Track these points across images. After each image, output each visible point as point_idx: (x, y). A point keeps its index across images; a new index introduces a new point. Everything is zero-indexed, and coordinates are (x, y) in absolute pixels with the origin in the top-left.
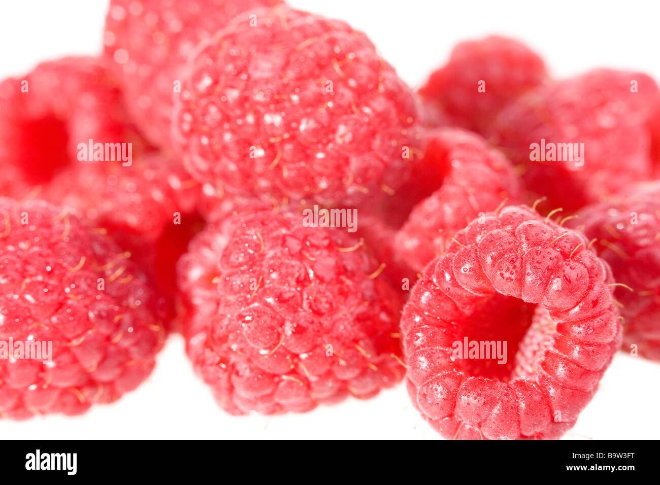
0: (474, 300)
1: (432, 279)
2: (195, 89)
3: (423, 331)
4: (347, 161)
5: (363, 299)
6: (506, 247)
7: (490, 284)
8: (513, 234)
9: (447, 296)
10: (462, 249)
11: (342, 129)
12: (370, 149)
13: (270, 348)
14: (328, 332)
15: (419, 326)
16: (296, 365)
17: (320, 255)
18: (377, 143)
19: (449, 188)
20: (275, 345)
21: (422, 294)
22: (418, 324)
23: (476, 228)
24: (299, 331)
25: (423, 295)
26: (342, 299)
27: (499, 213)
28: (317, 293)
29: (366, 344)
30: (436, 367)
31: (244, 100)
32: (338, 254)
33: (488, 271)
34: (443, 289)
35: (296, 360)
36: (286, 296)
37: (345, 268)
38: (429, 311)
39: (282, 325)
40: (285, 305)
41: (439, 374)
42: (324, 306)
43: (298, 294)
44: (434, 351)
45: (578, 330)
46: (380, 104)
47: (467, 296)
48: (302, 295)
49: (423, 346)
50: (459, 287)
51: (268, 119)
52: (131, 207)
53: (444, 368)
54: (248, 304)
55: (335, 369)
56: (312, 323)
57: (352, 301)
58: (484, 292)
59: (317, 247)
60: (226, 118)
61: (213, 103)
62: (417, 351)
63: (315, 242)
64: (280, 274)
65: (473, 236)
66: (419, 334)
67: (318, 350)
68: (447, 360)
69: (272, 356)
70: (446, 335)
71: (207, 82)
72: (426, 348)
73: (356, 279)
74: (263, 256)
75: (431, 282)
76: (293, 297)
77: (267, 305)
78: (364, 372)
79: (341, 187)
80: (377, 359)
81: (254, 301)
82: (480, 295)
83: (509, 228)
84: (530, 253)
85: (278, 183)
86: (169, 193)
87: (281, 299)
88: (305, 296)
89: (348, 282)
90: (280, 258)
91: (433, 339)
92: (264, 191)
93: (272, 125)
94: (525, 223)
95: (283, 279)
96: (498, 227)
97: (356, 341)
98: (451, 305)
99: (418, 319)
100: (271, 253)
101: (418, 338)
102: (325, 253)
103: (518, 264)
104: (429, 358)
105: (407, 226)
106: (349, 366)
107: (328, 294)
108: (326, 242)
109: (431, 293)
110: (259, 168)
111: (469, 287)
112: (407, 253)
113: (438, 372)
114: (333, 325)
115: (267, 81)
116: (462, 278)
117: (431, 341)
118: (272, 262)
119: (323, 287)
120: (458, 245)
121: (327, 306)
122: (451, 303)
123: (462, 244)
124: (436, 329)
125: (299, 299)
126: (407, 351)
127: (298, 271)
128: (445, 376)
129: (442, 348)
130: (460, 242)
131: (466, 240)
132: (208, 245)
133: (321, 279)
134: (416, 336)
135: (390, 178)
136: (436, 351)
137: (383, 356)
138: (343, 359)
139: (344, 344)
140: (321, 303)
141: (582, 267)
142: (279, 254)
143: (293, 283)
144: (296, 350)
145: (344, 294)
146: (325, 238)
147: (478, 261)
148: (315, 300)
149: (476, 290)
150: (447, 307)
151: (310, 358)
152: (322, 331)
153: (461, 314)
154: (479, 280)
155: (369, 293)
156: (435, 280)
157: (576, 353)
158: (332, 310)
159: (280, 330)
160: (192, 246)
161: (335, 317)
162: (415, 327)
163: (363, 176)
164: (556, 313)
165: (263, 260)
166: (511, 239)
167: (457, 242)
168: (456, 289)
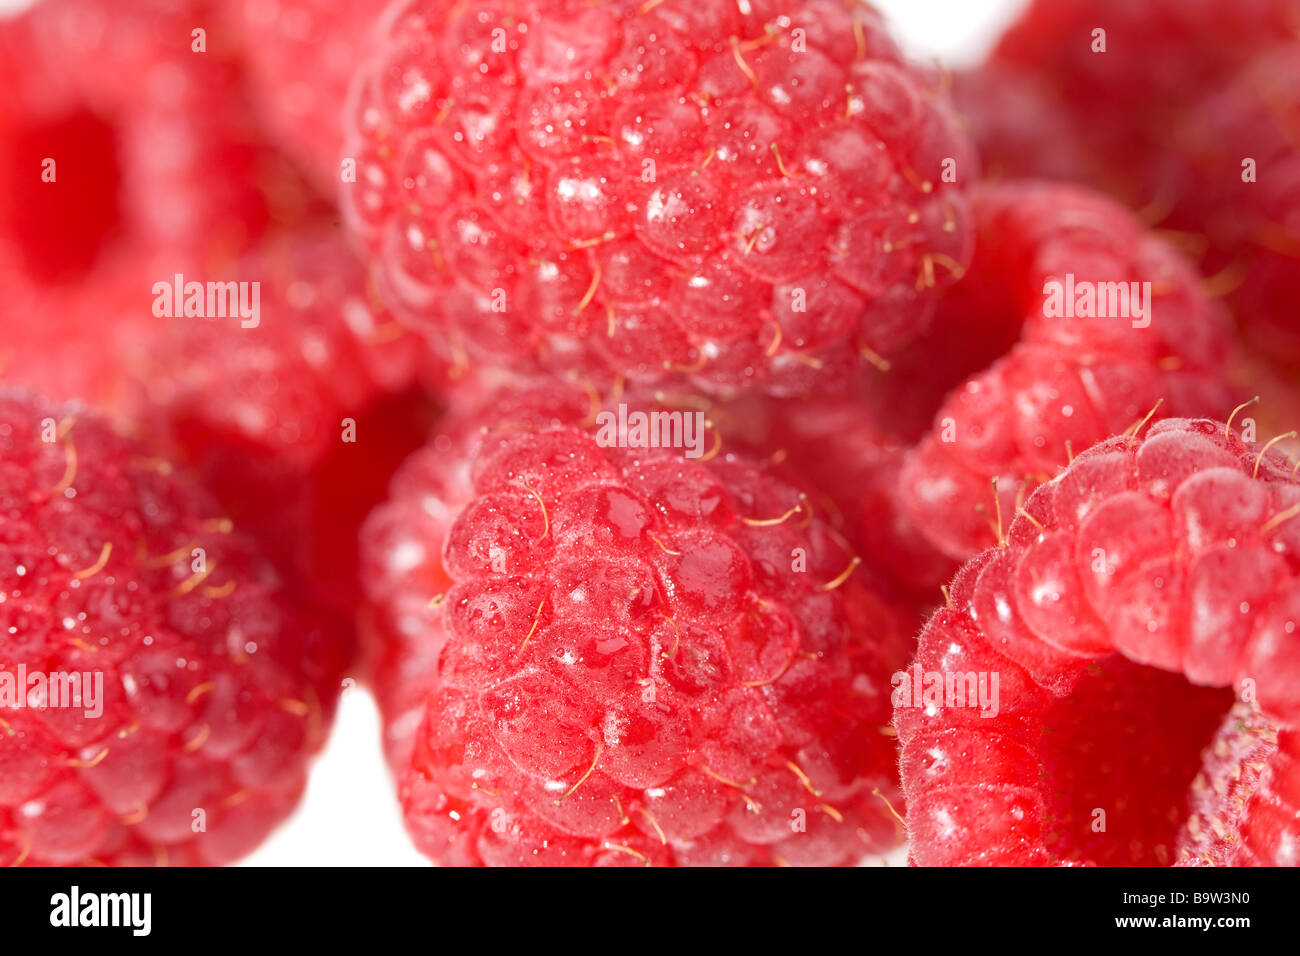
0: (1068, 666)
1: (968, 609)
2: (392, 107)
3: (942, 742)
4: (767, 296)
5: (807, 643)
6: (1146, 541)
7: (1106, 632)
8: (1167, 504)
9: (1003, 656)
10: (1041, 539)
11: (752, 217)
12: (824, 266)
13: (569, 777)
14: (714, 734)
15: (934, 729)
16: (636, 817)
17: (695, 540)
18: (841, 250)
20: (579, 770)
21: (944, 649)
22: (931, 723)
23: (1076, 485)
24: (639, 733)
25: (945, 652)
26: (750, 648)
27: (1142, 435)
28: (682, 637)
29: (813, 757)
30: (973, 837)
31: (507, 141)
32: (740, 535)
33: (1099, 606)
34: (992, 639)
35: (633, 806)
36: (608, 647)
37: (757, 565)
39: (597, 721)
40: (604, 673)
41: (983, 855)
42: (703, 669)
43: (637, 642)
44: (970, 796)
46: (850, 148)
47: (1051, 658)
48: (647, 645)
49: (943, 781)
50: (1031, 636)
51: (566, 189)
52: (248, 383)
53: (995, 838)
54: (512, 670)
55: (735, 819)
56: (673, 713)
57: (778, 650)
58: (1096, 651)
59: (689, 520)
60: (467, 183)
61: (434, 144)
62: (928, 793)
63: (678, 504)
64: (591, 592)
65: (1069, 500)
66: (936, 753)
67: (691, 779)
68: (1004, 817)
69: (574, 796)
70: (1003, 752)
71: (419, 90)
72: (952, 786)
73: (787, 595)
74: (549, 544)
75: (965, 617)
76: (624, 650)
77: (558, 670)
79: (756, 355)
81: (527, 659)
82: (1087, 656)
83: (1159, 487)
84: (1205, 559)
85: (596, 343)
86: (346, 345)
87: (592, 657)
88: (656, 647)
89: (767, 605)
90: (591, 551)
91: (967, 764)
92: (567, 362)
93: (577, 204)
94: (1197, 478)
95: (601, 604)
96: (1131, 484)
97: (789, 751)
98: (1016, 676)
99: (932, 711)
100: (571, 537)
101: (931, 761)
102: (708, 533)
103: (1174, 589)
104: (961, 814)
105: (928, 444)
106: (769, 815)
107: (715, 639)
108: (710, 506)
109: (965, 648)
110: (550, 311)
111: (1056, 640)
112: (927, 514)
113: (980, 850)
114: (728, 715)
115: (566, 94)
116: (1038, 617)
117: (964, 768)
118: (572, 560)
119: (698, 622)
120: (1033, 526)
121: (711, 670)
122: (1015, 672)
123: (1042, 524)
124: (977, 738)
125: (642, 652)
126: (908, 790)
127: (637, 585)
129: (990, 787)
130: (1037, 519)
131: (1052, 515)
132: (438, 487)
133: (696, 602)
134: (927, 756)
135: (881, 330)
136: (976, 793)
138: (754, 798)
139: (755, 762)
140: (696, 662)
142: (589, 542)
143: (624, 614)
144: (635, 783)
145: (756, 634)
146: (707, 496)
147: (1078, 577)
148: (679, 658)
149: (1073, 645)
151: (670, 796)
152: (693, 733)
153: (1043, 695)
154: (1078, 622)
155: (820, 629)
156: (974, 614)
158: (725, 678)
159: (592, 733)
160: (400, 485)
161: (733, 695)
162: (924, 731)
163: (808, 332)
164: (1273, 708)
165: (552, 554)
166: (1159, 522)
167: (1029, 517)
168: (1025, 641)
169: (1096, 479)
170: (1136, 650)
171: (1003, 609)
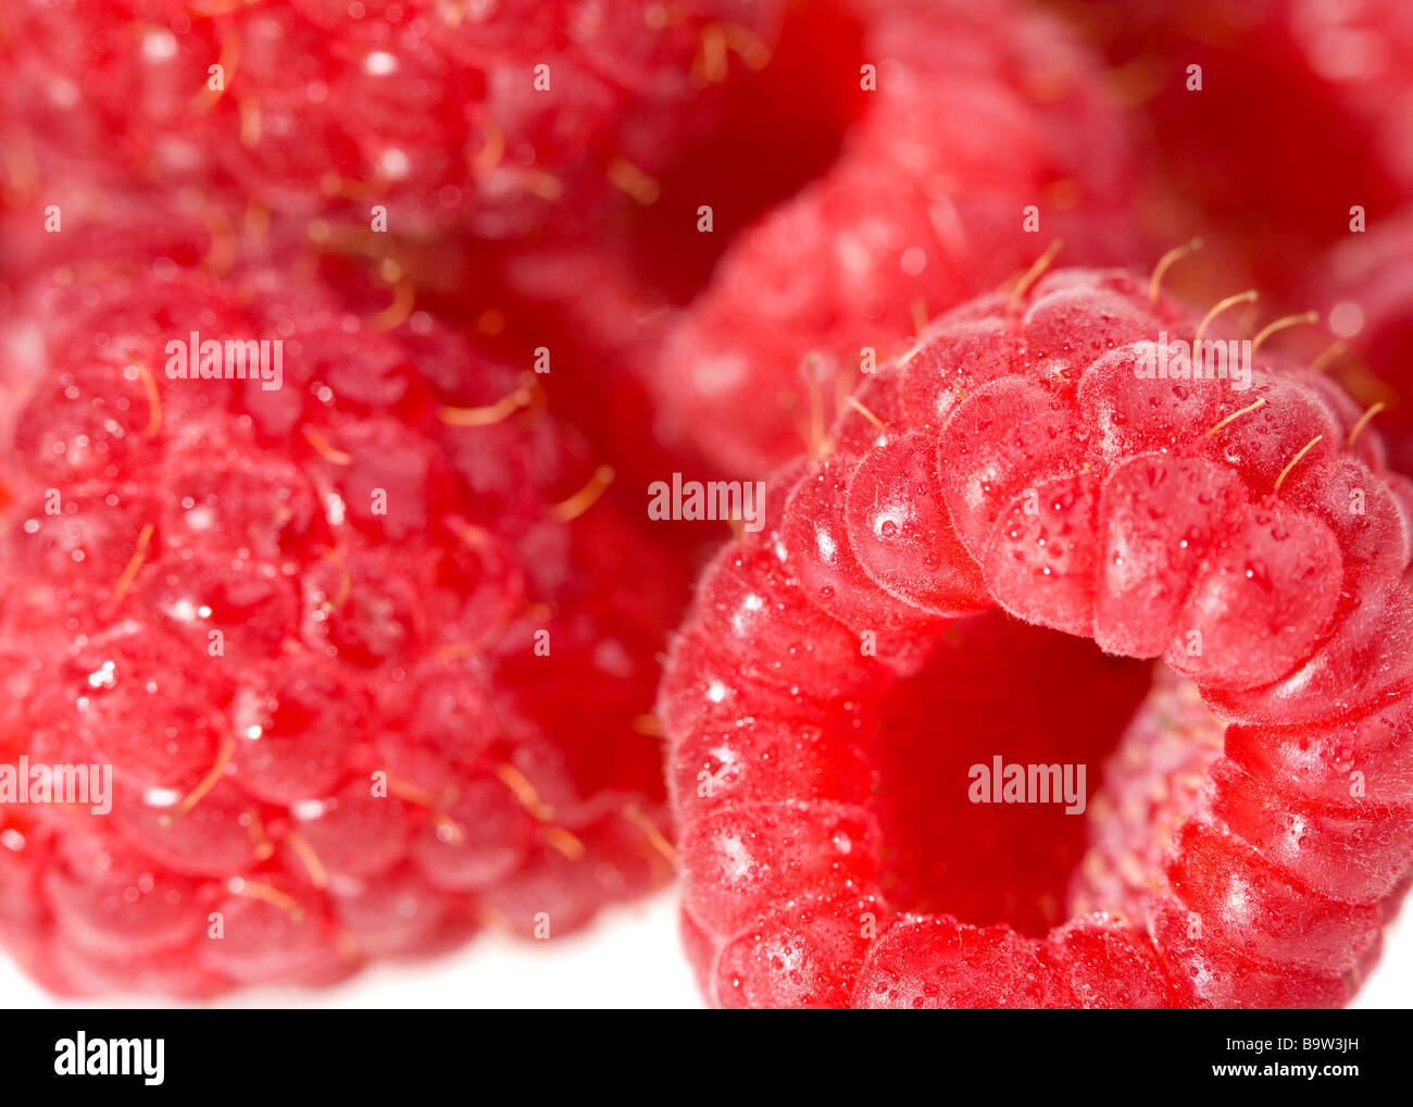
0: (919, 629)
1: (773, 545)
3: (734, 739)
4: (479, 85)
5: (532, 594)
6: (1040, 446)
7: (977, 580)
8: (1068, 394)
9: (824, 613)
10: (882, 442)
13: (184, 785)
14: (398, 724)
15: (723, 719)
16: (280, 845)
17: (372, 440)
19: (859, 176)
20: (202, 772)
21: (735, 603)
22: (718, 711)
23: (935, 365)
24: (288, 722)
25: (738, 608)
26: (449, 601)
27: (1028, 296)
28: (354, 583)
29: (540, 760)
30: (778, 878)
32: (436, 433)
33: (970, 536)
34: (809, 588)
35: (277, 828)
36: (242, 595)
37: (461, 479)
38: (759, 665)
39: (225, 698)
40: (237, 632)
41: (791, 903)
42: (382, 630)
43: (286, 588)
44: (774, 818)
45: (1301, 761)
47: (896, 617)
48: (298, 590)
49: (734, 796)
50: (867, 584)
53: (810, 880)
54: (102, 625)
55: (424, 853)
56: (337, 693)
57: (490, 604)
58: (961, 608)
59: (360, 410)
62: (712, 814)
63: (352, 387)
64: (221, 515)
65: (925, 392)
66: (724, 754)
67: (356, 793)
68: (823, 849)
69: (192, 812)
70: (821, 754)
72: (747, 803)
73: (507, 523)
74: (158, 444)
75: (767, 556)
76: (266, 601)
77: (170, 628)
78: (534, 858)
79: (459, 173)
80: (580, 814)
81: (123, 611)
82: (946, 615)
83: (1055, 368)
84: (1126, 474)
85: (229, 156)
87: (222, 610)
88: (314, 596)
89: (475, 537)
90: (220, 454)
91: (770, 770)
92: (182, 179)
94: (1112, 357)
95: (235, 531)
96: (1015, 366)
97: (502, 750)
98: (842, 643)
99: (718, 693)
100: (191, 433)
101: (716, 767)
102: (389, 430)
103: (1079, 517)
104: (759, 843)
105: (711, 308)
106: (474, 845)
107: (399, 585)
108: (393, 390)
109: (769, 602)
110: (159, 103)
111: (903, 589)
113: (787, 896)
114: (416, 698)
116: (879, 555)
117: (765, 776)
118: (190, 467)
119: (378, 560)
120: (870, 424)
121: (394, 630)
122: (840, 638)
123: (884, 420)
124: (783, 732)
125: (290, 603)
126: (679, 807)
127: (288, 503)
128: (810, 913)
129: (803, 806)
130: (877, 415)
131: (898, 407)
133: (367, 529)
134: (710, 759)
135: (642, 139)
136: (782, 815)
137: (603, 802)
138: (456, 818)
139: (456, 766)
140: (369, 618)
141: (1319, 528)
142: (219, 440)
143: (268, 544)
144: (276, 792)
145: (460, 578)
146: (390, 374)
147: (938, 498)
148: (350, 609)
149: (929, 598)
150: (827, 652)
151: (329, 817)
152: (368, 722)
153: (879, 673)
154: (936, 564)
155: (551, 574)
156: (782, 553)
157: (1293, 839)
158: (413, 644)
159: (217, 719)
161: (423, 668)
162: (707, 722)
163: (539, 137)
164: (1220, 695)
165: (158, 459)
166: (1058, 420)
167: (864, 411)
168: (857, 591)
169: (962, 357)
170: (1022, 608)
171: (826, 545)
